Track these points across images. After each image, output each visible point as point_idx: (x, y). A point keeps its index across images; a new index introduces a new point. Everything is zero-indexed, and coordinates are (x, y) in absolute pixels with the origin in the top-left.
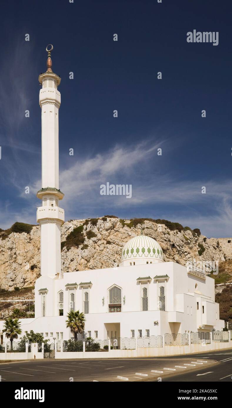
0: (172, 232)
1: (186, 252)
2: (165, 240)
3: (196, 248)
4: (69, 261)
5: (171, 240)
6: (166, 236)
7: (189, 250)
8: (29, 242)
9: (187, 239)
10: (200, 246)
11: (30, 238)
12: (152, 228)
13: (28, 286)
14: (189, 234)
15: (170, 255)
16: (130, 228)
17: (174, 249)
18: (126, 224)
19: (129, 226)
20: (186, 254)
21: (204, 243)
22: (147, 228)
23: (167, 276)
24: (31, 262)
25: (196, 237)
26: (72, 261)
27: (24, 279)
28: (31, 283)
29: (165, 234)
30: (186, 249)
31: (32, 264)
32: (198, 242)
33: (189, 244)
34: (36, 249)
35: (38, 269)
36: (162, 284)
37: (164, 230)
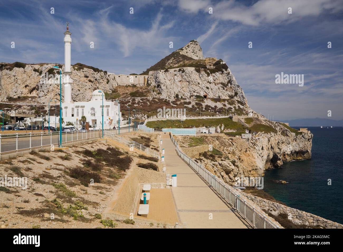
0: (95, 73)
1: (101, 82)
2: (93, 77)
3: (106, 81)
4: (49, 86)
5: (95, 77)
6: (93, 75)
7: (102, 81)
8: (24, 73)
9: (102, 76)
10: (107, 79)
11: (25, 71)
12: (87, 72)
13: (24, 96)
14: (103, 74)
15: (95, 84)
16: (78, 71)
17: (96, 81)
18: (76, 69)
19: (77, 70)
20: (101, 83)
21: (108, 78)
22: (85, 71)
23: (109, 106)
24: (25, 83)
25: (106, 75)
26: (50, 85)
27: (22, 92)
28: (25, 94)
29: (93, 74)
30: (101, 81)
31: (26, 85)
32: (107, 77)
33: (102, 78)
34: (28, 77)
35: (29, 87)
36: (108, 108)
37: (92, 72)
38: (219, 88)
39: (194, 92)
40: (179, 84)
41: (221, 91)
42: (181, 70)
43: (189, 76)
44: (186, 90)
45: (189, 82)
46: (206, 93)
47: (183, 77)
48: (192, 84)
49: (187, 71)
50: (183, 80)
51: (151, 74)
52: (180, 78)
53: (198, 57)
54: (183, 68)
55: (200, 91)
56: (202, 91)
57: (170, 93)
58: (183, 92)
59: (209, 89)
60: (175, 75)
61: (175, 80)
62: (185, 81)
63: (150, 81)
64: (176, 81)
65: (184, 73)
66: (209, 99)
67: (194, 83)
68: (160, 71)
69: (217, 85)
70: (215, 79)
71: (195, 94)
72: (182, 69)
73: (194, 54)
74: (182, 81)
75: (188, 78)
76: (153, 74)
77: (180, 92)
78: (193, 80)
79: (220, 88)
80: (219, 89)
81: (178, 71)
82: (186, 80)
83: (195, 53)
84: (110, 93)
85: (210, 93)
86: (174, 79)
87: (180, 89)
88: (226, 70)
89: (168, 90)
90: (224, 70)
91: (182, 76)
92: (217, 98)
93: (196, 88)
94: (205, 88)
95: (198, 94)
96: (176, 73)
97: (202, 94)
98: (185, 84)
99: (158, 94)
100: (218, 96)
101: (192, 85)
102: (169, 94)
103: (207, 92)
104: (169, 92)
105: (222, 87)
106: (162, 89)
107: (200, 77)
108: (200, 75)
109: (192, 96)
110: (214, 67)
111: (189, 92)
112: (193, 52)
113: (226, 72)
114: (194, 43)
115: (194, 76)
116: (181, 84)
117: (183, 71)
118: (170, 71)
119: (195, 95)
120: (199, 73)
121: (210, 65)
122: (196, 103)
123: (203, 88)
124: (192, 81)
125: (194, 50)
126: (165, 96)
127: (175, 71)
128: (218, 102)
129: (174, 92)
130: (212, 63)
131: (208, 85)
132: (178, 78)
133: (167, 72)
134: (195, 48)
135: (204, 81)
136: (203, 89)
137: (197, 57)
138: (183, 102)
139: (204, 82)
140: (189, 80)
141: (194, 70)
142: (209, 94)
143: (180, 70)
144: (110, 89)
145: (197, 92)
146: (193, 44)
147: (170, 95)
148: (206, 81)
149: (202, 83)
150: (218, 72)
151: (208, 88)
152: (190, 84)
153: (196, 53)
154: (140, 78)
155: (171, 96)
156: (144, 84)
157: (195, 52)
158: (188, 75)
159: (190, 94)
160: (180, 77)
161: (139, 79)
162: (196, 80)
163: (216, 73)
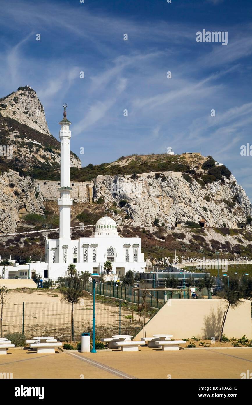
3: (34, 192)
10: (36, 190)
14: (29, 179)
25: (34, 182)
32: (35, 186)
33: (30, 188)
36: (136, 249)
38: (222, 209)
39: (183, 216)
40: (157, 200)
41: (227, 214)
42: (161, 177)
43: (175, 187)
44: (168, 212)
45: (173, 198)
46: (203, 217)
47: (164, 189)
48: (180, 201)
49: (170, 178)
50: (164, 194)
51: (102, 181)
52: (158, 191)
53: (38, 123)
54: (161, 172)
55: (194, 214)
56: (197, 215)
57: (146, 217)
58: (163, 215)
59: (207, 211)
60: (150, 184)
61: (150, 193)
62: (168, 196)
63: (101, 193)
64: (153, 195)
65: (166, 181)
66: (212, 230)
67: (183, 200)
68: (124, 177)
69: (219, 205)
70: (213, 194)
71: (186, 219)
72: (162, 174)
73: (30, 117)
74: (162, 196)
75: (172, 190)
76: (105, 182)
77: (159, 215)
78: (180, 195)
79: (225, 209)
80: (223, 211)
81: (155, 179)
82: (169, 194)
83: (30, 115)
84: (42, 215)
85: (210, 217)
86: (147, 191)
87: (159, 209)
88: (228, 178)
89: (142, 212)
90: (224, 177)
91: (162, 187)
92: (221, 227)
93: (187, 209)
94: (201, 210)
95: (190, 220)
96: (150, 181)
97: (197, 220)
98: (167, 201)
99: (127, 218)
100: (222, 224)
101: (180, 204)
102: (144, 218)
103: (205, 217)
104: (144, 216)
105: (226, 208)
106: (132, 210)
107: (192, 190)
108: (193, 187)
109: (180, 223)
110: (207, 171)
111: (174, 215)
112: (26, 113)
113: (227, 181)
114: (27, 92)
115: (183, 187)
116: (160, 201)
117: (164, 179)
118: (141, 177)
119: (186, 221)
120: (189, 182)
121: (197, 167)
122: (193, 236)
123: (198, 209)
124: (179, 197)
125: (27, 107)
126: (140, 224)
127: (149, 177)
128: (227, 235)
129: (151, 215)
130: (198, 164)
131: (205, 204)
132: (155, 191)
133: (136, 179)
134: (30, 104)
135: (199, 196)
136: (198, 211)
137: (35, 124)
138: (171, 234)
139: (198, 199)
140: (175, 194)
141: (182, 177)
142: (208, 221)
143: (157, 176)
144: (41, 208)
145: (187, 215)
146: (25, 95)
147: (146, 221)
148: (202, 196)
149: (196, 201)
150: (216, 181)
151: (205, 209)
152: (176, 202)
153: (33, 115)
154: (80, 187)
155: (147, 223)
156: (89, 198)
157: (30, 112)
158: (172, 185)
159: (175, 220)
160: (158, 188)
161: (78, 188)
162: (185, 195)
163: (214, 182)
